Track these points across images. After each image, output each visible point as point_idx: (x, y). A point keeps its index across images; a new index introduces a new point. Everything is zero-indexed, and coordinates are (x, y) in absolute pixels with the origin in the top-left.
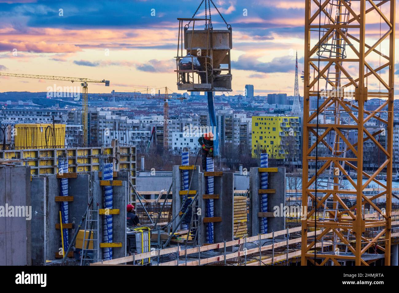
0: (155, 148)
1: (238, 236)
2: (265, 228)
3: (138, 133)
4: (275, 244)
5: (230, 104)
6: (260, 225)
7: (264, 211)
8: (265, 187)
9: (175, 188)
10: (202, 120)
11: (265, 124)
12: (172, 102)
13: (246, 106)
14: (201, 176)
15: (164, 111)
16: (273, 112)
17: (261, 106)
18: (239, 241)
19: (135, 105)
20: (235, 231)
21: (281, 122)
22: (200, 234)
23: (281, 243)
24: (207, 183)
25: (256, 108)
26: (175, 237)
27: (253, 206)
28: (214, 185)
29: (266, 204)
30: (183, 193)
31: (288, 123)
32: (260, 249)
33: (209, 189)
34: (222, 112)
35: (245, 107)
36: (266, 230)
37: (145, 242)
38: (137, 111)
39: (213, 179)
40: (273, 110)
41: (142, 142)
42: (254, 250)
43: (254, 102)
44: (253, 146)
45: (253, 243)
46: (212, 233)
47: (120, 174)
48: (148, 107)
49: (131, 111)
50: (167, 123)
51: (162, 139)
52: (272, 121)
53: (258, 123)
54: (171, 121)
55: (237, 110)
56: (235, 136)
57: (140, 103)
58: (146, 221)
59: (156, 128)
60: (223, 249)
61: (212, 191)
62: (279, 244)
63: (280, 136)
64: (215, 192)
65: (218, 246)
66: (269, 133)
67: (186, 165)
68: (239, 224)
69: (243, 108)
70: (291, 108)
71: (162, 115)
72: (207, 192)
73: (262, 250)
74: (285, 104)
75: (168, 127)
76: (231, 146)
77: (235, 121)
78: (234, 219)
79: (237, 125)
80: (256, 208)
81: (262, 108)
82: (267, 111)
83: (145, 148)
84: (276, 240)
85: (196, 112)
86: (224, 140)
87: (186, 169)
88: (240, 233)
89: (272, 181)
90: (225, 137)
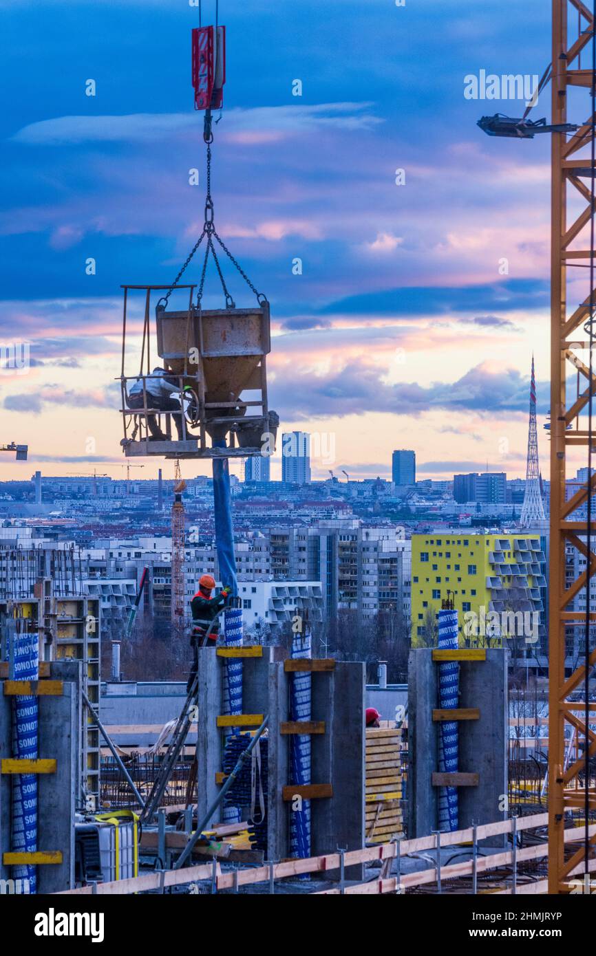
0: (150, 626)
1: (378, 839)
2: (452, 817)
3: (104, 587)
4: (479, 860)
5: (352, 504)
6: (438, 809)
7: (448, 770)
8: (451, 702)
9: (206, 709)
10: (276, 549)
11: (448, 555)
12: (194, 502)
13: (396, 507)
14: (276, 672)
15: (172, 525)
16: (470, 523)
17: (436, 509)
18: (381, 850)
19: (95, 511)
20: (368, 824)
21: (491, 549)
22: (275, 831)
23: (496, 856)
24: (291, 690)
25: (422, 514)
26: (205, 842)
27: (419, 756)
28: (312, 695)
29: (453, 750)
30: (226, 721)
31: (511, 551)
32: (438, 873)
33: (298, 708)
34: (331, 524)
35: (392, 512)
36: (455, 822)
37: (125, 852)
38: (102, 527)
39: (307, 679)
40: (469, 519)
41: (114, 609)
42: (421, 877)
43: (415, 497)
44: (414, 618)
45: (417, 858)
46: (305, 829)
47: (58, 669)
48: (131, 517)
49: (84, 528)
50: (182, 557)
51: (168, 602)
52: (466, 547)
53: (427, 554)
54: (192, 551)
55: (369, 521)
56: (366, 589)
57: (110, 505)
58: (126, 804)
59: (151, 571)
60: (337, 871)
61: (306, 713)
62: (490, 861)
63: (488, 589)
64: (313, 714)
65: (324, 862)
66: (460, 579)
67: (234, 644)
68: (380, 806)
69: (386, 515)
70: (517, 513)
71: (168, 536)
72: (292, 716)
73: (443, 877)
74: (503, 502)
75: (184, 568)
76: (353, 616)
77: (366, 549)
78: (365, 790)
79: (372, 560)
80: (425, 762)
81: (438, 512)
82: (454, 522)
83: (121, 627)
84: (482, 850)
85: (259, 528)
86: (335, 601)
87: (234, 656)
88: (384, 830)
89: (469, 687)
90: (339, 592)
